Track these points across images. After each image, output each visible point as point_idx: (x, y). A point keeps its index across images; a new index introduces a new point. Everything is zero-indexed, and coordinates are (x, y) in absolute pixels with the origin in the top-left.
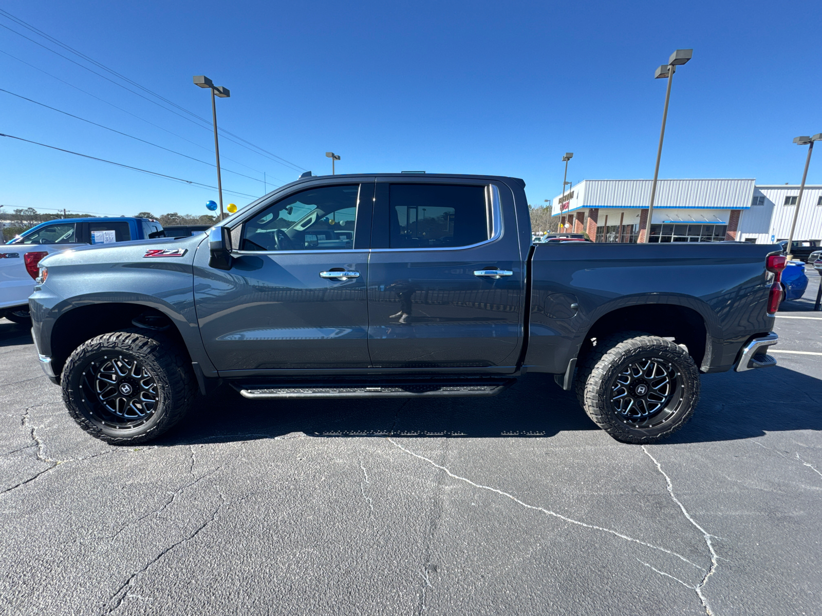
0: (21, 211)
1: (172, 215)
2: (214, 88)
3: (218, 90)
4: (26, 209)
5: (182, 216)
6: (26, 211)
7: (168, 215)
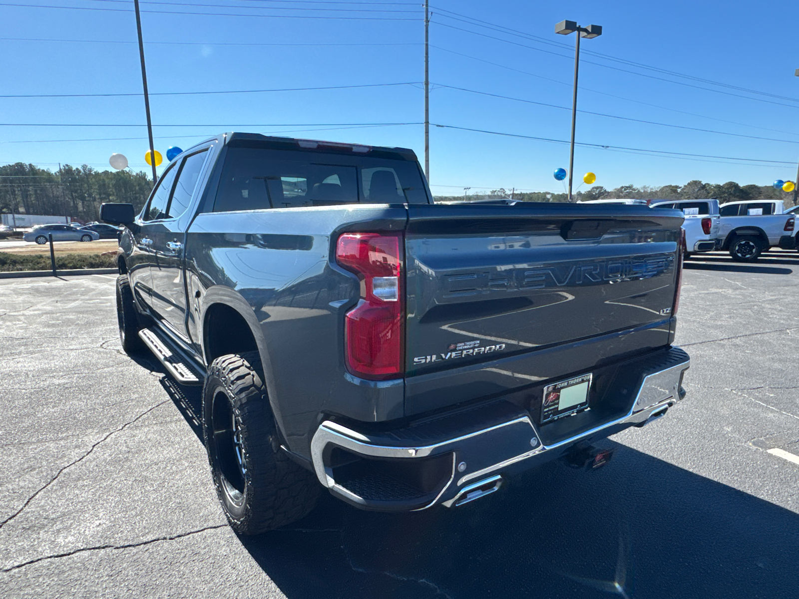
0: (495, 191)
1: (627, 187)
2: (580, 29)
3: (585, 30)
4: (499, 190)
5: (637, 189)
6: (499, 191)
7: (622, 187)
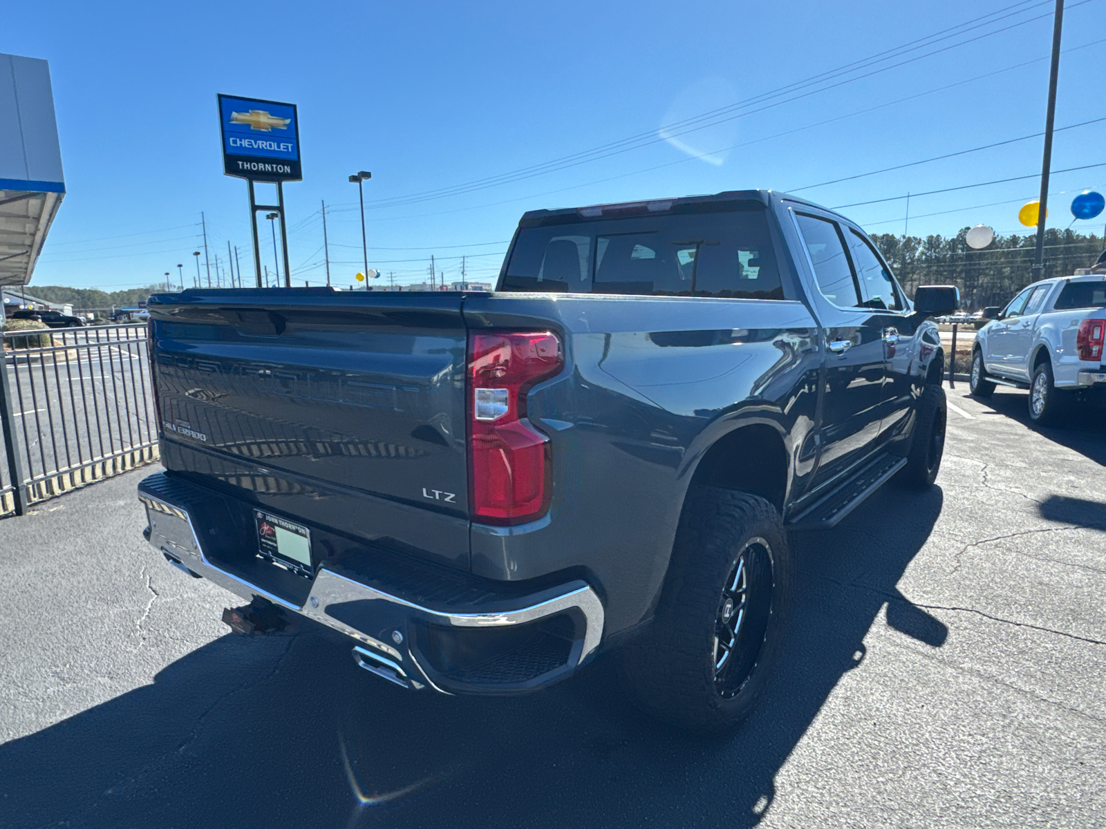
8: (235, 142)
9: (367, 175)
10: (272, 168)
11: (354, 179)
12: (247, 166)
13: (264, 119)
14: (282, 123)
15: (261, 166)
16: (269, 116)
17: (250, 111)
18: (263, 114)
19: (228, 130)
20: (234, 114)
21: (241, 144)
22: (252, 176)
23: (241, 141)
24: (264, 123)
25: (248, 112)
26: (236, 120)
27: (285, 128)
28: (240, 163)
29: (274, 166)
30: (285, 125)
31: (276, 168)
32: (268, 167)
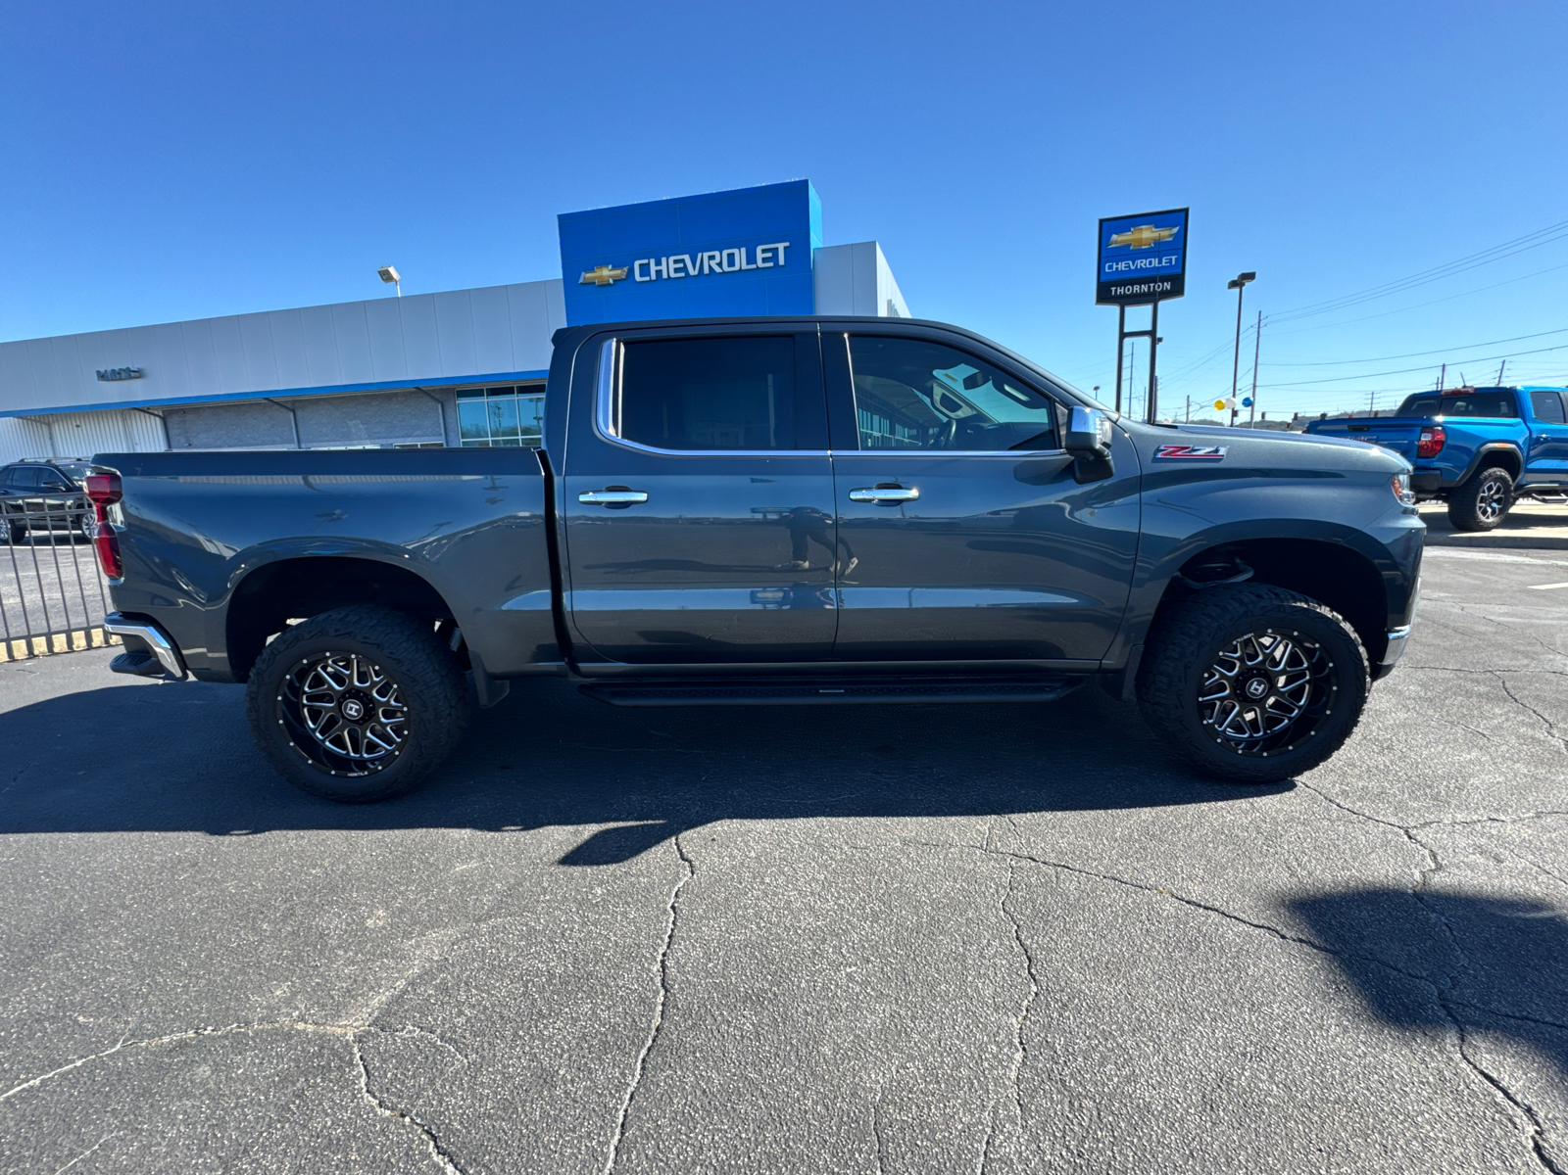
8: (1111, 267)
9: (1251, 276)
10: (1149, 287)
11: (1233, 284)
12: (1121, 291)
13: (1147, 234)
14: (1166, 234)
15: (1136, 288)
16: (1154, 229)
17: (1132, 229)
18: (1146, 229)
19: (1105, 254)
20: (1114, 237)
21: (1117, 268)
22: (1124, 301)
23: (1117, 264)
24: (1147, 239)
25: (1130, 231)
26: (1116, 242)
27: (1171, 239)
28: (1113, 289)
29: (1152, 285)
30: (1171, 235)
31: (1154, 287)
32: (1144, 288)
